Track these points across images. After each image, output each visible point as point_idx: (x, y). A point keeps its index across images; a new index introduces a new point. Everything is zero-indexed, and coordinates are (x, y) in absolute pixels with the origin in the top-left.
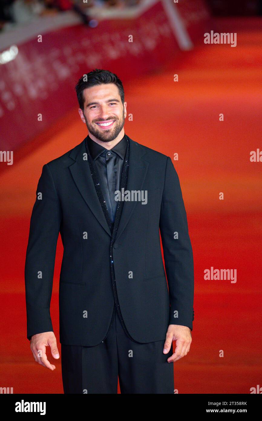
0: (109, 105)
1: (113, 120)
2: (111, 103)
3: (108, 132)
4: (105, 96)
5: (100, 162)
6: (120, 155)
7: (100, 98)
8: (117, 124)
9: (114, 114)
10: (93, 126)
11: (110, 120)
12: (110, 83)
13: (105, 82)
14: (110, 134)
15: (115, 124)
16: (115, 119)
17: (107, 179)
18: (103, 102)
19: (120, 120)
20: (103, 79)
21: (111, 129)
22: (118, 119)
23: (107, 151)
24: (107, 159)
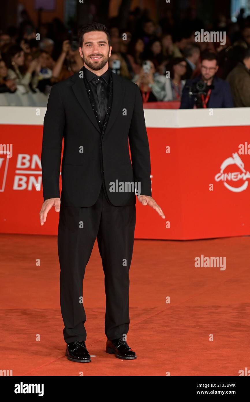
0: (99, 45)
1: (101, 56)
2: (101, 44)
3: (96, 62)
4: (97, 39)
5: (93, 83)
6: (106, 81)
7: (94, 40)
8: (103, 60)
9: (102, 52)
10: (88, 59)
11: (99, 56)
12: (102, 31)
13: (99, 30)
14: (98, 65)
15: (102, 59)
16: (102, 56)
17: (97, 95)
18: (95, 42)
19: (105, 57)
20: (98, 27)
21: (99, 62)
22: (104, 56)
23: (97, 76)
24: (97, 83)
